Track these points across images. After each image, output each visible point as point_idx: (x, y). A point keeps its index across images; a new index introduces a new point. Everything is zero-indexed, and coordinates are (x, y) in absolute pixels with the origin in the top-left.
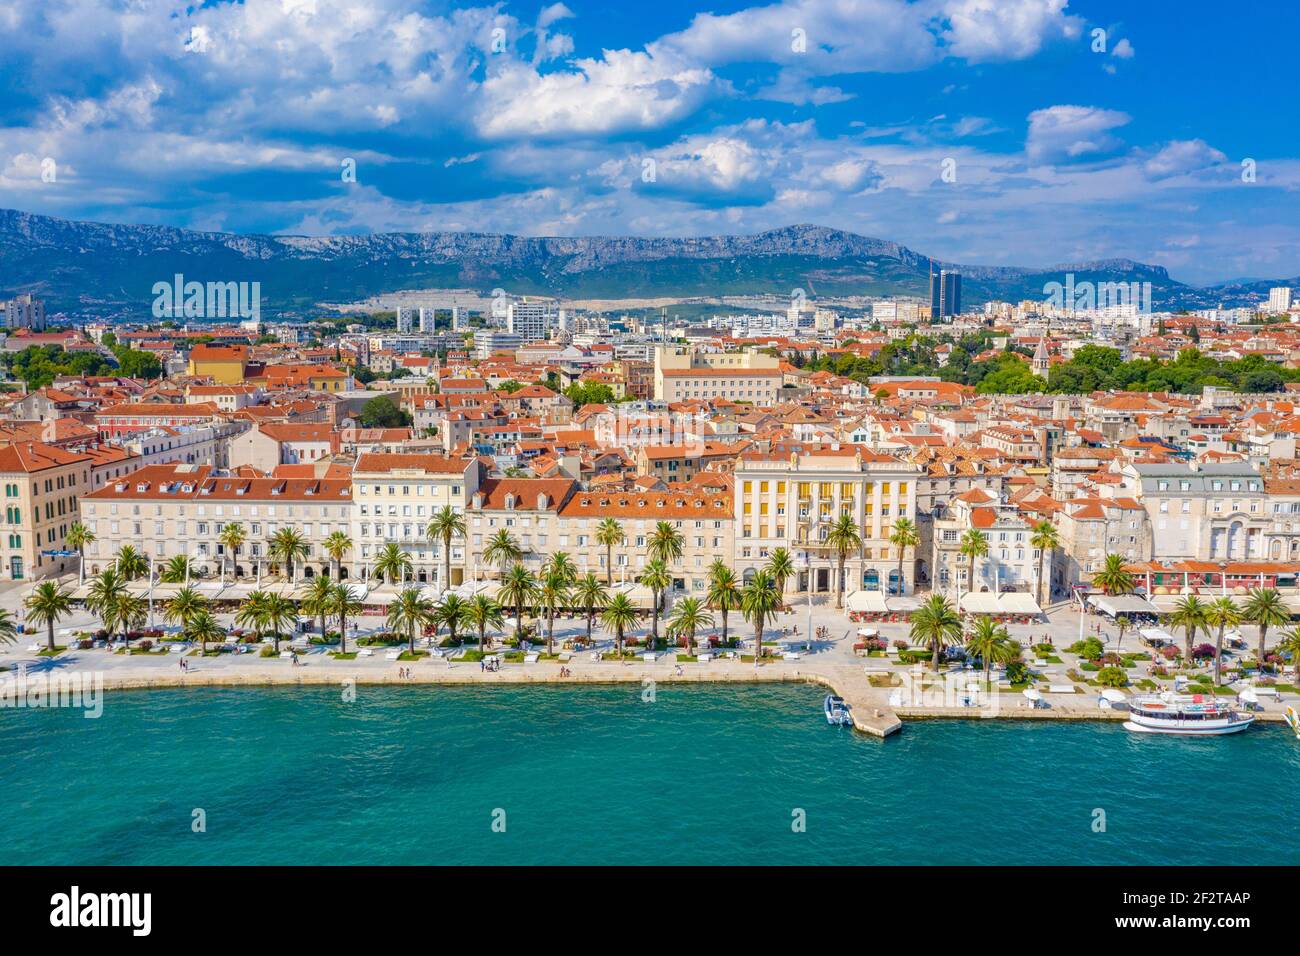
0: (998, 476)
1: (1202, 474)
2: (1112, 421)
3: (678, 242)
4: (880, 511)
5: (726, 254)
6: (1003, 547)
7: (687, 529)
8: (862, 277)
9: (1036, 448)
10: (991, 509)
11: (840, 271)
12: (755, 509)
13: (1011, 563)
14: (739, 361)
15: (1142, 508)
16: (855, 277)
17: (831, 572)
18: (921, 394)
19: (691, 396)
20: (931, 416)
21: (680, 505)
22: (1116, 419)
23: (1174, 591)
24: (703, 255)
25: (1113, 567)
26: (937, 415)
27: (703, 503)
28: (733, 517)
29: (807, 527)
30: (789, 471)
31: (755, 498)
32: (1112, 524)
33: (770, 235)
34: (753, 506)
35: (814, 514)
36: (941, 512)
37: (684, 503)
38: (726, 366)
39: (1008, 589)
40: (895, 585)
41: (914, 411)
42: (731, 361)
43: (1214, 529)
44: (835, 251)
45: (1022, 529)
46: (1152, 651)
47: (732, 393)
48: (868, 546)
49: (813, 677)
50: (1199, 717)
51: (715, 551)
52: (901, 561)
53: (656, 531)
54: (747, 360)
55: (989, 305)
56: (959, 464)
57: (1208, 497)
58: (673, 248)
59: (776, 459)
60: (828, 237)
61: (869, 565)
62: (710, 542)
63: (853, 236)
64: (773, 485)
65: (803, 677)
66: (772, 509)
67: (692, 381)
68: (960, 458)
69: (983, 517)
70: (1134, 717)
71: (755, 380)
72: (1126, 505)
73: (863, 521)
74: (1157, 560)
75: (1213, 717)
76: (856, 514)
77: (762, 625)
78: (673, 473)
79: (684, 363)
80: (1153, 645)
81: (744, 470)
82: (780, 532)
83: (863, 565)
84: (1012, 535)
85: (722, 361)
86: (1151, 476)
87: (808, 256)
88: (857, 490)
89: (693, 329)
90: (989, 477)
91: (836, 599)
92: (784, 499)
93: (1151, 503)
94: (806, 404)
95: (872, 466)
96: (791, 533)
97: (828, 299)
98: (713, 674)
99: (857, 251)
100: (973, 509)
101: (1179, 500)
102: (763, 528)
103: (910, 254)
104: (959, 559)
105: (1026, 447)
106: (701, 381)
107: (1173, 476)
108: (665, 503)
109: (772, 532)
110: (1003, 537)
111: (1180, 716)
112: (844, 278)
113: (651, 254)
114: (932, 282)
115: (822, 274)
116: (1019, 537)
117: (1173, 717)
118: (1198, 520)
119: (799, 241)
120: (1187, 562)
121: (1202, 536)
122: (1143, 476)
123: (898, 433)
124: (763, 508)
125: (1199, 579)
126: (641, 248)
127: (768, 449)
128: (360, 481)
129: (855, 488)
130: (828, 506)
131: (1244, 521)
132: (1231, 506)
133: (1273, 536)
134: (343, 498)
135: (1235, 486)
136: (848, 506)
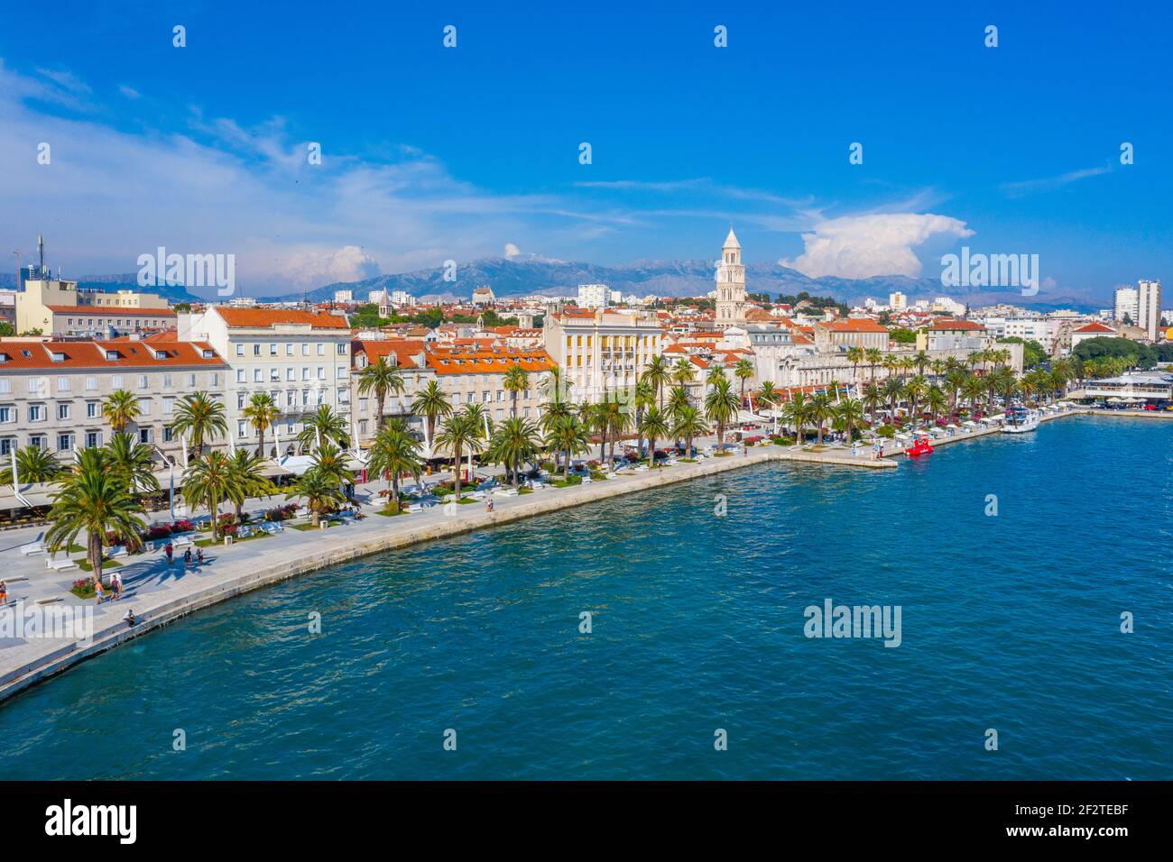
1: (769, 331)
4: (643, 360)
12: (574, 360)
15: (754, 354)
30: (595, 326)
31: (574, 351)
35: (611, 363)
38: (103, 304)
43: (780, 367)
54: (134, 301)
57: (778, 346)
64: (584, 339)
66: (584, 361)
72: (741, 351)
73: (636, 368)
79: (70, 299)
81: (567, 325)
86: (752, 333)
92: (592, 351)
93: (756, 349)
96: (597, 381)
107: (760, 333)
118: (773, 362)
121: (776, 372)
122: (749, 333)
124: (579, 360)
128: (233, 338)
129: (633, 341)
130: (618, 356)
131: (790, 360)
132: (783, 352)
133: (800, 369)
134: (214, 362)
135: (783, 339)
136: (629, 356)
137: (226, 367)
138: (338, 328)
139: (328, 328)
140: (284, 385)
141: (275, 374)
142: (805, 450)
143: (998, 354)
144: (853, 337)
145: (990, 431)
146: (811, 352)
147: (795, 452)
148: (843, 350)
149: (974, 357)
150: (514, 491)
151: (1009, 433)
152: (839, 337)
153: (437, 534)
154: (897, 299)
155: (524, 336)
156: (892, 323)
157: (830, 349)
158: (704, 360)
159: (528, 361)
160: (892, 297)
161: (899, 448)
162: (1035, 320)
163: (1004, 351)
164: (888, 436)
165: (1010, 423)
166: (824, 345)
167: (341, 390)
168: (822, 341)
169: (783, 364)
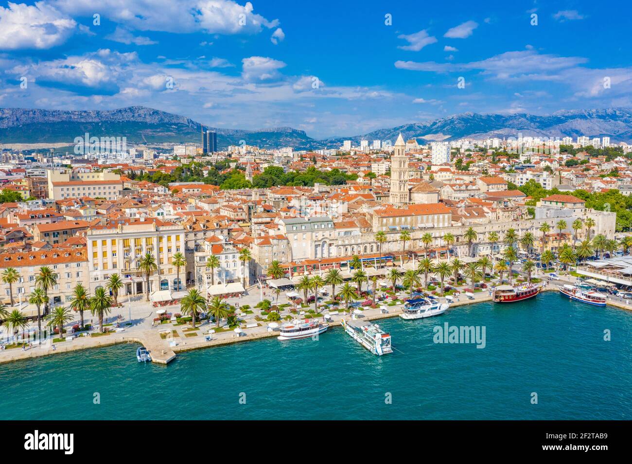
0: (226, 229)
1: (310, 221)
2: (277, 200)
3: (68, 113)
4: (167, 250)
5: (96, 120)
6: (227, 262)
7: (60, 270)
8: (170, 133)
9: (244, 214)
10: (221, 245)
11: (158, 130)
12: (100, 255)
13: (231, 269)
14: (98, 177)
15: (287, 239)
16: (166, 133)
17: (143, 283)
18: (193, 191)
19: (71, 196)
20: (197, 201)
21: (56, 256)
22: (279, 199)
23: (301, 274)
24: (83, 120)
25: (275, 266)
26: (200, 201)
27: (70, 254)
28: (87, 260)
29: (129, 261)
30: (118, 234)
31: (99, 249)
32: (275, 247)
33: (120, 111)
34: (98, 253)
35: (132, 255)
36: (198, 248)
37: (58, 255)
38: (91, 179)
39: (231, 281)
40: (176, 286)
41: (189, 199)
42: (93, 177)
43: (316, 245)
44: (155, 120)
45: (235, 253)
46: (291, 302)
47: (94, 194)
48: (162, 268)
49: (131, 339)
50: (308, 329)
51: (78, 279)
52: (178, 274)
53: (40, 272)
54: (102, 176)
55: (230, 147)
56: (207, 224)
57: (312, 232)
58: (65, 116)
59: (110, 228)
60: (151, 113)
61: (163, 278)
62: (75, 275)
63: (165, 113)
64: (109, 241)
65: (126, 340)
66: (109, 254)
67: (71, 188)
68: (208, 221)
69: (217, 249)
70: (282, 334)
71: (107, 186)
72: (280, 238)
73: (158, 256)
74: (294, 261)
75: (313, 328)
76: (154, 253)
77: (102, 316)
78: (56, 239)
79: (66, 178)
80: (292, 299)
81: (92, 235)
82: (114, 266)
83: (160, 278)
84: (231, 256)
85: (88, 177)
86: (289, 224)
87: (142, 122)
88: (155, 241)
89: (75, 160)
90: (222, 229)
91: (146, 296)
92: (116, 248)
93: (290, 236)
94: (134, 198)
95: (161, 228)
96: (121, 265)
97: (153, 144)
98: (75, 346)
99: (166, 120)
100: (212, 245)
101: (301, 234)
102: (105, 265)
103: (193, 123)
104: (207, 270)
105: (239, 214)
106: (76, 188)
107: (298, 224)
108: (46, 256)
109: (110, 266)
110: (226, 257)
111: (300, 330)
112: (161, 134)
113: (51, 119)
114: (203, 136)
115: (149, 132)
116: (234, 257)
117: (298, 331)
118: (310, 242)
119: (136, 115)
120: (306, 260)
121: (311, 249)
122: (286, 224)
123: (180, 210)
124: (104, 254)
125: (311, 268)
126: (45, 115)
127: (106, 223)
130: (140, 250)
131: (327, 241)
135: (323, 226)
144: (406, 220)
148: (393, 230)
157: (379, 230)
166: (376, 227)
168: (376, 223)
169: (321, 243)
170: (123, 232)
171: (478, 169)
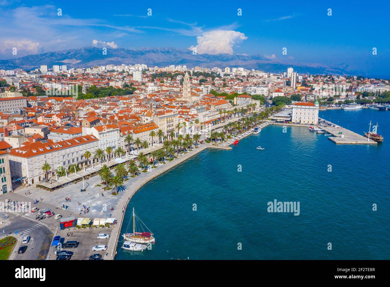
12: (161, 125)
28: (159, 128)
29: (168, 127)
30: (165, 116)
31: (161, 123)
35: (169, 124)
45: (192, 121)
59: (163, 114)
66: (163, 125)
72: (195, 115)
73: (173, 124)
93: (198, 114)
96: (166, 129)
100: (185, 119)
102: (162, 129)
122: (197, 110)
128: (100, 134)
129: (173, 118)
130: (170, 122)
131: (206, 115)
132: (204, 113)
133: (208, 117)
134: (96, 140)
135: (204, 110)
136: (172, 122)
137: (99, 140)
138: (117, 128)
139: (115, 128)
140: (108, 142)
141: (107, 140)
142: (213, 145)
143: (254, 104)
145: (251, 133)
146: (210, 112)
147: (211, 145)
148: (217, 110)
149: (248, 106)
150: (163, 164)
151: (254, 134)
152: (216, 107)
153: (156, 176)
154: (227, 69)
155: (137, 107)
156: (227, 86)
157: (215, 110)
158: (187, 119)
159: (152, 126)
160: (226, 68)
161: (232, 143)
162: (264, 87)
163: (255, 103)
164: (230, 138)
165: (255, 132)
166: (213, 109)
167: (118, 141)
168: (213, 108)
169: (204, 116)
170: (167, 115)
171: (169, 84)
